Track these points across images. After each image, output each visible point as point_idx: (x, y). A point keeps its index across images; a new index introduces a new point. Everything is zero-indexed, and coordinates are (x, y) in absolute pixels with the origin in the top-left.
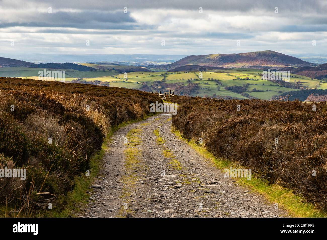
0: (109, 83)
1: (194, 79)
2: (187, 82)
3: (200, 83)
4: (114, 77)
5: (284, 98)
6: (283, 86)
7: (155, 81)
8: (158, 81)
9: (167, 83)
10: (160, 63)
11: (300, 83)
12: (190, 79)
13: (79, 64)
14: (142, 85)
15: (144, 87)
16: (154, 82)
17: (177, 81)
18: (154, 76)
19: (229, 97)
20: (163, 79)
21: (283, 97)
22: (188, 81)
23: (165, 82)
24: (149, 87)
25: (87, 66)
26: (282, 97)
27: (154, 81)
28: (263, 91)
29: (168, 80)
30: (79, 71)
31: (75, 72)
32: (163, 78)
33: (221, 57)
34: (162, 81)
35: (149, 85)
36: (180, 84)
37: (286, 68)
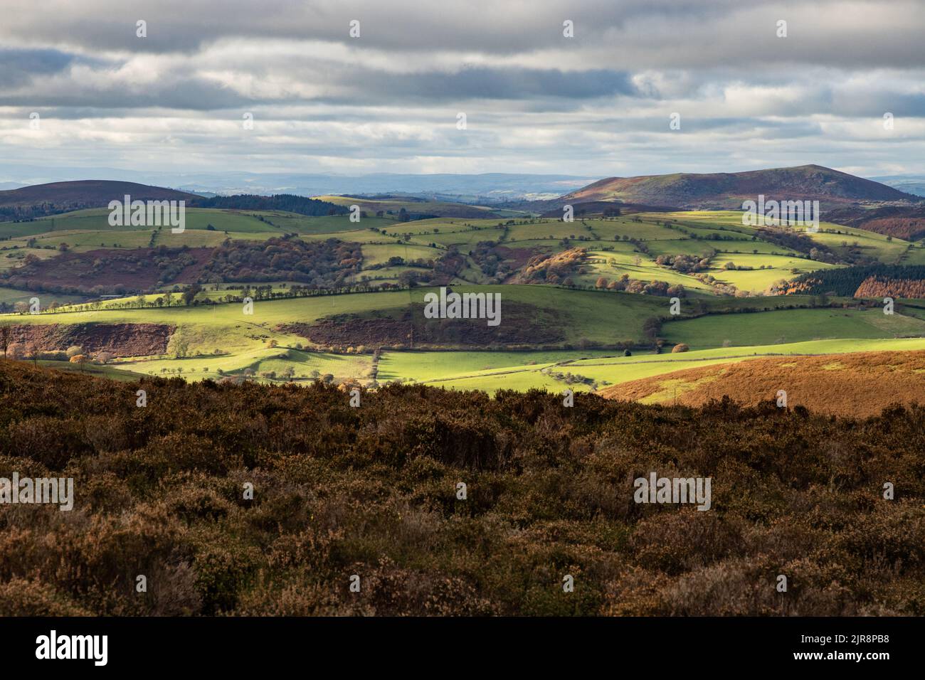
0: (363, 247)
1: (580, 237)
2: (561, 244)
3: (592, 248)
4: (378, 231)
5: (801, 286)
6: (805, 256)
7: (480, 242)
8: (489, 242)
9: (510, 246)
10: (545, 195)
11: (857, 250)
12: (569, 238)
13: (314, 199)
14: (445, 252)
15: (448, 257)
16: (478, 244)
17: (536, 243)
18: (479, 229)
19: (661, 282)
20: (502, 238)
21: (800, 283)
22: (562, 241)
23: (506, 245)
24: (464, 257)
25: (335, 204)
26: (796, 284)
27: (477, 242)
28: (751, 269)
29: (513, 241)
30: (300, 215)
31: (292, 217)
32: (501, 233)
33: (686, 182)
34: (499, 243)
35: (464, 252)
36: (544, 250)
37: (839, 212)
